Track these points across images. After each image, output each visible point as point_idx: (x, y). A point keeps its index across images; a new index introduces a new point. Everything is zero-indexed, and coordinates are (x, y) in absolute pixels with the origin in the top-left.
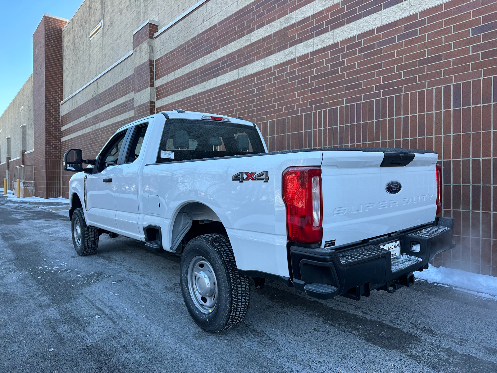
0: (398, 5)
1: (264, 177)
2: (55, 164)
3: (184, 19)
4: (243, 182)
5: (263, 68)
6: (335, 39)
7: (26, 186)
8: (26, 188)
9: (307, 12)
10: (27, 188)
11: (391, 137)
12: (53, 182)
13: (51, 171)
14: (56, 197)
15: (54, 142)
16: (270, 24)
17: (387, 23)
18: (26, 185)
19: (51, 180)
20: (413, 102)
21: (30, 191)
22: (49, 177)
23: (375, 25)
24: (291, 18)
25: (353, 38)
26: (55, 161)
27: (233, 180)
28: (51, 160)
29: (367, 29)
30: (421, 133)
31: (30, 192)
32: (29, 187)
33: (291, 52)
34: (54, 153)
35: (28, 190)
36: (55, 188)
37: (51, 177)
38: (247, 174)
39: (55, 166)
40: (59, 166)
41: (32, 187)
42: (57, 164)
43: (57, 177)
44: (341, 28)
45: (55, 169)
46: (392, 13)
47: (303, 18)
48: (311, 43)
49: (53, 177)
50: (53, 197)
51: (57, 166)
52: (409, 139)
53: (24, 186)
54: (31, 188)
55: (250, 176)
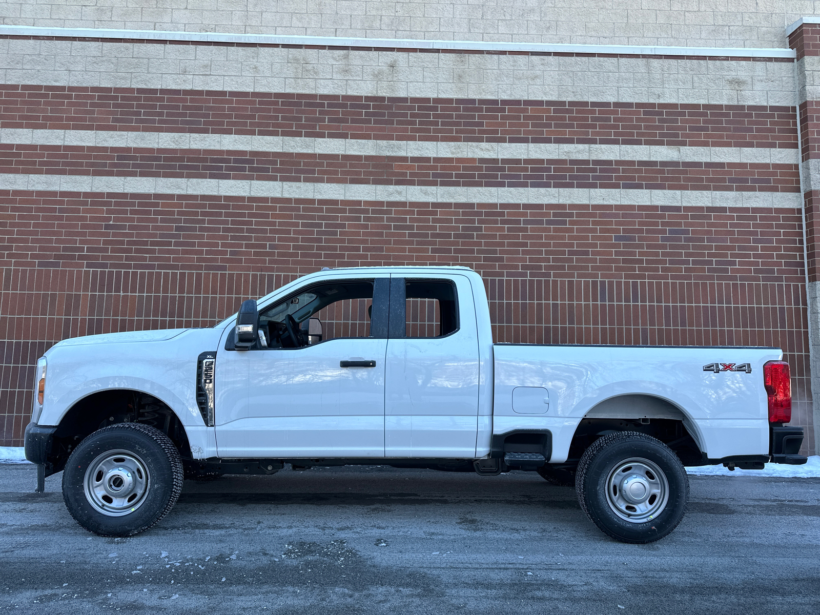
0: (547, 189)
1: (745, 368)
3: (117, 44)
4: (719, 372)
5: (342, 198)
6: (470, 198)
9: (428, 151)
11: (539, 321)
16: (358, 140)
17: (534, 202)
20: (563, 288)
23: (521, 200)
24: (399, 148)
25: (494, 205)
27: (704, 370)
29: (511, 201)
30: (572, 322)
33: (400, 193)
38: (724, 365)
44: (477, 188)
46: (541, 195)
47: (419, 156)
48: (433, 191)
52: (559, 326)
55: (728, 367)
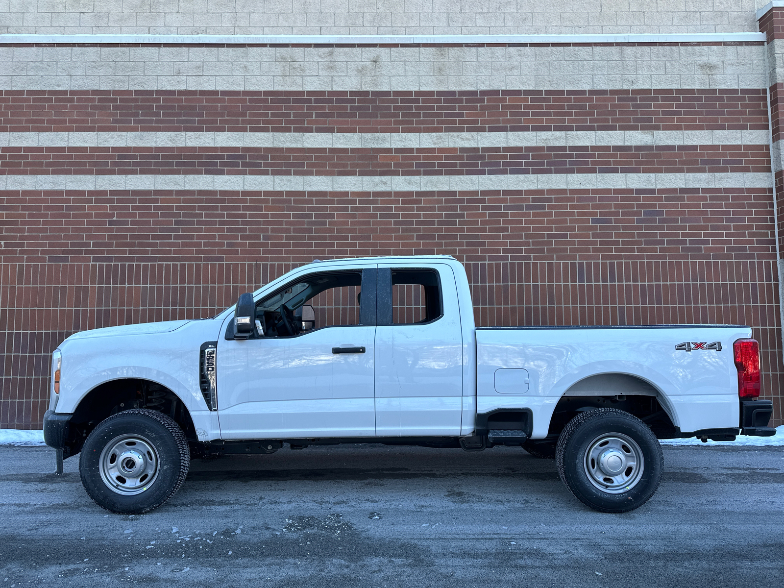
1: (716, 346)
4: (690, 351)
5: (331, 190)
6: (452, 186)
9: (411, 142)
11: (521, 302)
16: (344, 134)
17: (514, 189)
20: (542, 271)
23: (501, 186)
24: (384, 140)
25: (475, 193)
27: (676, 349)
29: (492, 188)
30: (552, 302)
33: (385, 183)
38: (695, 344)
44: (459, 176)
46: (520, 181)
47: (403, 147)
48: (417, 180)
52: (540, 306)
55: (699, 346)
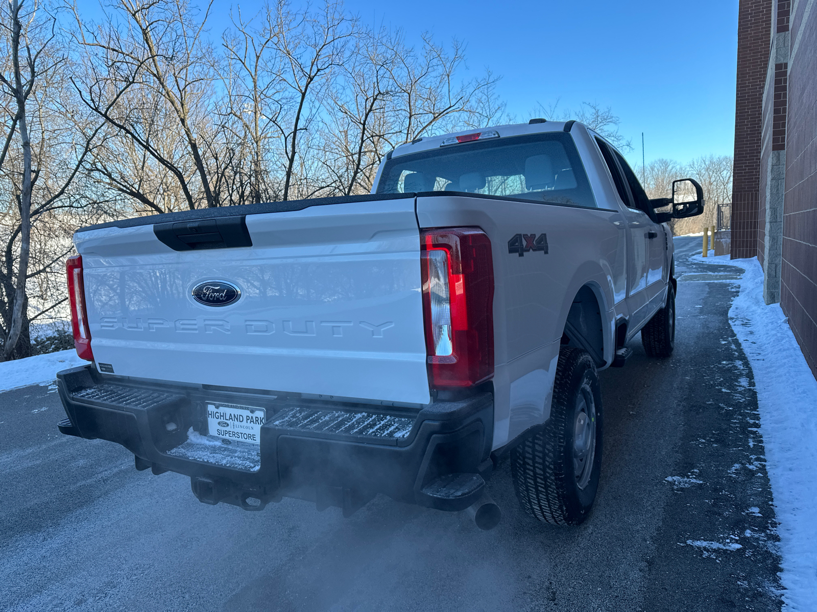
2: (748, 200)
7: (718, 239)
8: (718, 240)
10: (720, 241)
12: (743, 232)
13: (740, 213)
14: (746, 257)
15: (749, 163)
18: (719, 236)
19: (740, 229)
21: (724, 245)
22: (737, 223)
26: (748, 194)
28: (741, 195)
31: (725, 247)
32: (723, 239)
34: (748, 182)
35: (722, 244)
36: (747, 241)
37: (740, 223)
39: (748, 203)
40: (756, 203)
41: (728, 239)
42: (752, 200)
43: (751, 222)
45: (748, 210)
49: (744, 222)
50: (743, 257)
51: (752, 203)
53: (716, 237)
54: (726, 241)
